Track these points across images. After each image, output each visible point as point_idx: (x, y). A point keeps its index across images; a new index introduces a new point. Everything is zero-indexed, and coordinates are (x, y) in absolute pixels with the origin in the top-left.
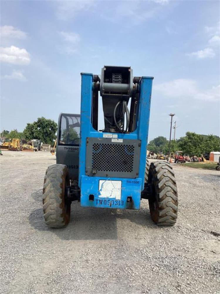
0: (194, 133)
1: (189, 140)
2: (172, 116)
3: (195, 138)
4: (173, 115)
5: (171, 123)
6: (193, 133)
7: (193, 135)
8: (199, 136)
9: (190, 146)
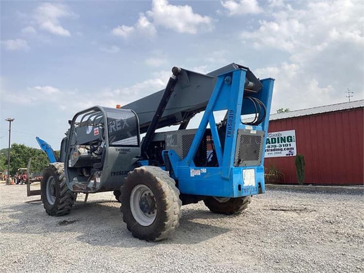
0: (23, 145)
1: (17, 154)
2: (10, 121)
3: (24, 151)
4: (12, 120)
5: (10, 131)
6: (21, 145)
7: (22, 147)
8: (30, 150)
9: (19, 162)
